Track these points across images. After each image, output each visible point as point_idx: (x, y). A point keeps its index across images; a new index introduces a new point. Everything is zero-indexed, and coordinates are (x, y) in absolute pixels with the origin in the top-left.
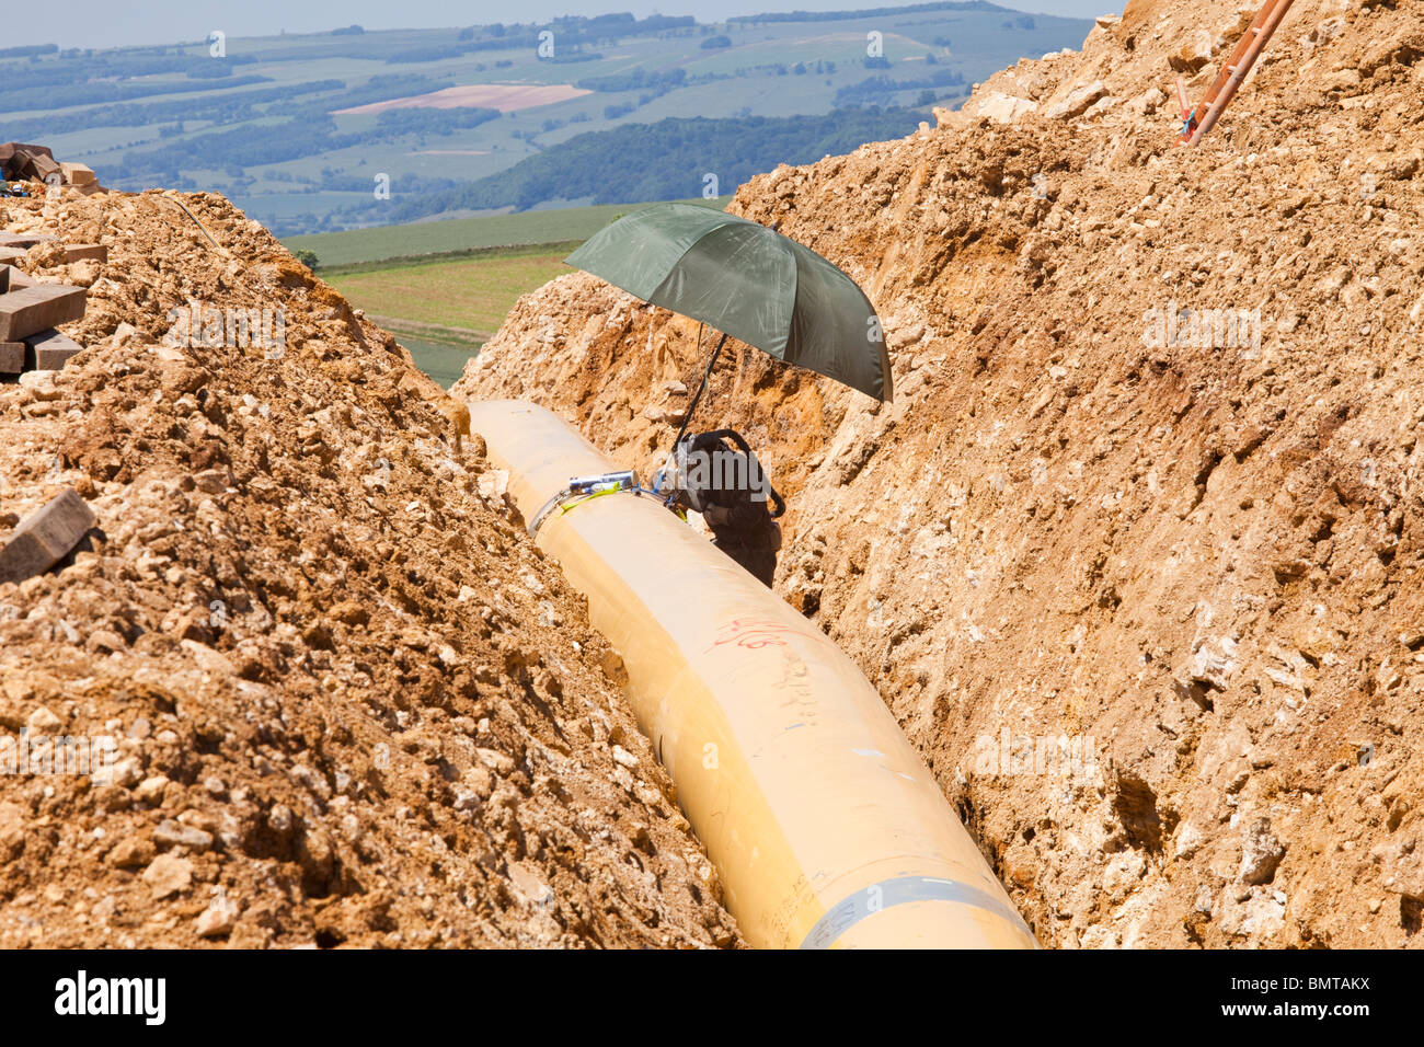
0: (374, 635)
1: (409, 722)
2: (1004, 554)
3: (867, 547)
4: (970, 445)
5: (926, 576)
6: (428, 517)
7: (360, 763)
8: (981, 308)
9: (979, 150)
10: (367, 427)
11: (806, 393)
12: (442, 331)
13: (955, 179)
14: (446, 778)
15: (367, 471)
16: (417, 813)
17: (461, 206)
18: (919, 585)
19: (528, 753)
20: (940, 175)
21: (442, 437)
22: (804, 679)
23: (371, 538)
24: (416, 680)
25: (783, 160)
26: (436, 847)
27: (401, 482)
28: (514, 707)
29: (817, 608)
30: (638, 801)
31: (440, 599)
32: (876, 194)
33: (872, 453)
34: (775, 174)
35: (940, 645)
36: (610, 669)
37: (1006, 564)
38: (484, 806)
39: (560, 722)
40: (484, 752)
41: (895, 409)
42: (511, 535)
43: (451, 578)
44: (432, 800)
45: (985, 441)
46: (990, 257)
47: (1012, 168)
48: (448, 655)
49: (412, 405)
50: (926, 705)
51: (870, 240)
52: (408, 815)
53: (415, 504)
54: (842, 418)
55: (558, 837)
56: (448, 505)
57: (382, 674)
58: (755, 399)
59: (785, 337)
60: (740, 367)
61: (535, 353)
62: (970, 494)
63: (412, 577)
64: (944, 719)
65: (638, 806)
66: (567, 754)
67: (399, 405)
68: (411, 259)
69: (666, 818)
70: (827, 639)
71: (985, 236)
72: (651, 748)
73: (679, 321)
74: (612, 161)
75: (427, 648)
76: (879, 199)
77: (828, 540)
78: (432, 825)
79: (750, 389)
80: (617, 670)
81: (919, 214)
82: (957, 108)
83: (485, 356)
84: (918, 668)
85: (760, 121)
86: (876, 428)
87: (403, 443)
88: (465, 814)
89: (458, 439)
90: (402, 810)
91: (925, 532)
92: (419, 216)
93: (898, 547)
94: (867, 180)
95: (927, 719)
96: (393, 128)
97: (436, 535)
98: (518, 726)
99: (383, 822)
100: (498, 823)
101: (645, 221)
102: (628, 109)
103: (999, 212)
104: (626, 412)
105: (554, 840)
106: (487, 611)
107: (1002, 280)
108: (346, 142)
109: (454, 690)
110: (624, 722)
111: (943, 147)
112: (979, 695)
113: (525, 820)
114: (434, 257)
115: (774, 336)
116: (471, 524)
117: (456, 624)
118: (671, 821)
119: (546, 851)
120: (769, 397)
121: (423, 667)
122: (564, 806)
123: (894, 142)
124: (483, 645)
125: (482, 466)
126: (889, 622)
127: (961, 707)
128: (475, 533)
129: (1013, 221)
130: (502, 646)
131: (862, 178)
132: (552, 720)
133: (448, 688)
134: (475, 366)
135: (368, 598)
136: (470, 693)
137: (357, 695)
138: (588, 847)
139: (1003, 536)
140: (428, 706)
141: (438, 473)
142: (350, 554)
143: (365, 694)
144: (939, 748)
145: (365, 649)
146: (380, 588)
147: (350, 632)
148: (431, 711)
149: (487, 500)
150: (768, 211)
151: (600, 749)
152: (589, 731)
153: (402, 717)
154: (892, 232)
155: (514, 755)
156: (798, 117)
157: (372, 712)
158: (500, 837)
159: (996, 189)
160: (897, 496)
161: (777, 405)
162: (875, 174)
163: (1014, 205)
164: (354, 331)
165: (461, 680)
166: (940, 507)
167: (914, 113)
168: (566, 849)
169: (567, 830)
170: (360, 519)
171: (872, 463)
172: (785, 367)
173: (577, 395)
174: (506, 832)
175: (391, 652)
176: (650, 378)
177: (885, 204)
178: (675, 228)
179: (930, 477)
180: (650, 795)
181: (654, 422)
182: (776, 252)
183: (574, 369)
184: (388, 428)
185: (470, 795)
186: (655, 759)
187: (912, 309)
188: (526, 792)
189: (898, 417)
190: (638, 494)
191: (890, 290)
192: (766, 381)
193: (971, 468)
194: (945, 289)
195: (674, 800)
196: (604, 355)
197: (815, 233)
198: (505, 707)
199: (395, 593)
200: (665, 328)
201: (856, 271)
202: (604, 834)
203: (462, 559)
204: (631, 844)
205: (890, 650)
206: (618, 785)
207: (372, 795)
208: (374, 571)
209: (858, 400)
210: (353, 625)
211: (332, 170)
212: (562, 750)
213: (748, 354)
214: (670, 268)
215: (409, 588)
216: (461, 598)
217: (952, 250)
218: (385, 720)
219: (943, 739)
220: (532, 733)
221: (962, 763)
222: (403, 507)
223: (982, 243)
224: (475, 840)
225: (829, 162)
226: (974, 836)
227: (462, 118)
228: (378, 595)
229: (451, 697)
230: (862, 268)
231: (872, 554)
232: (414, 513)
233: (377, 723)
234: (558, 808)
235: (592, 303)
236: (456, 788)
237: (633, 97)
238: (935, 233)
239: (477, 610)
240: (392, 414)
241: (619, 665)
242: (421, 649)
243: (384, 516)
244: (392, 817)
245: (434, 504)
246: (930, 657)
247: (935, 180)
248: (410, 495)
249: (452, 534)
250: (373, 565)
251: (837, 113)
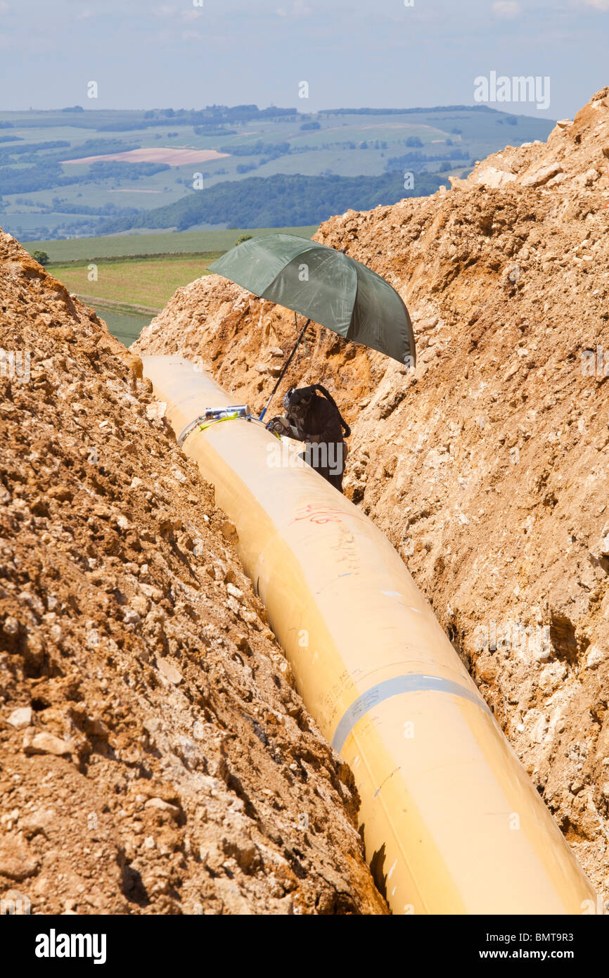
0: (76, 508)
1: (96, 566)
2: (484, 468)
3: (395, 460)
4: (464, 397)
5: (433, 480)
6: (114, 432)
7: (64, 592)
8: (475, 308)
9: (478, 206)
10: (76, 371)
11: (360, 359)
12: (126, 306)
13: (462, 224)
14: (118, 603)
15: (75, 400)
16: (99, 625)
17: (143, 226)
18: (428, 486)
19: (172, 587)
20: (452, 221)
21: (124, 379)
22: (352, 545)
23: (76, 445)
24: (102, 538)
25: (351, 206)
26: (111, 647)
27: (96, 408)
28: (164, 557)
29: (362, 498)
30: (242, 620)
31: (119, 486)
32: (410, 231)
33: (401, 400)
34: (345, 216)
35: (440, 525)
36: (227, 533)
37: (484, 475)
38: (143, 621)
39: (194, 568)
40: (144, 586)
41: (416, 371)
42: (167, 444)
43: (127, 472)
44: (109, 616)
45: (474, 395)
46: (482, 275)
47: (498, 218)
48: (123, 522)
49: (106, 358)
50: (430, 563)
51: (405, 261)
52: (94, 626)
53: (105, 423)
54: (383, 376)
55: (190, 642)
56: (127, 424)
57: (80, 534)
58: (327, 361)
59: (349, 323)
60: (318, 340)
61: (186, 325)
62: (463, 429)
63: (101, 471)
64: (441, 573)
65: (242, 623)
66: (197, 588)
67: (97, 358)
68: (109, 260)
69: (260, 631)
70: (368, 519)
71: (479, 262)
72: (252, 586)
73: (279, 309)
74: (240, 201)
75: (109, 517)
76: (412, 235)
77: (371, 454)
78: (108, 633)
79: (324, 355)
80: (232, 534)
81: (437, 245)
82: (464, 177)
83: (154, 325)
84: (426, 539)
85: (337, 179)
86: (404, 384)
87: (99, 383)
88: (130, 626)
89: (135, 381)
90: (90, 623)
91: (433, 452)
92: (114, 231)
93: (415, 461)
94: (405, 222)
95: (430, 573)
96: (100, 173)
97: (118, 443)
98: (167, 570)
99: (77, 630)
100: (151, 632)
101: (260, 244)
102: (252, 168)
103: (488, 246)
104: (244, 366)
105: (187, 644)
106: (149, 494)
107: (489, 290)
108: (70, 182)
109: (126, 545)
110: (235, 568)
111: (455, 203)
112: (464, 558)
113: (169, 630)
114: (124, 259)
115: (341, 322)
116: (141, 436)
117: (129, 502)
118: (263, 633)
119: (182, 651)
120: (336, 360)
121: (107, 530)
122: (194, 622)
123: (423, 198)
124: (146, 516)
125: (150, 399)
126: (408, 509)
127: (452, 565)
128: (143, 442)
129: (498, 252)
130: (158, 518)
131: (401, 221)
132: (189, 566)
133: (122, 544)
134: (147, 332)
135: (73, 484)
136: (137, 547)
137: (63, 547)
138: (208, 649)
139: (483, 457)
140: (109, 555)
141: (121, 403)
142: (62, 455)
143: (68, 546)
144: (437, 591)
145: (69, 517)
146: (81, 478)
147: (60, 506)
148: (111, 559)
149: (152, 421)
150: (340, 240)
151: (219, 586)
152: (211, 573)
153: (92, 562)
154: (419, 257)
155: (163, 589)
156: (362, 177)
157: (72, 558)
158: (152, 642)
159: (487, 230)
160: (416, 428)
161: (341, 366)
162: (410, 218)
163: (499, 242)
164: (70, 308)
165: (131, 539)
166: (444, 436)
167: (438, 177)
168: (195, 650)
169: (196, 638)
170: (69, 432)
171: (401, 406)
172: (347, 341)
173: (212, 354)
174: (156, 638)
175: (86, 519)
176: (260, 345)
177: (415, 238)
178: (280, 250)
179: (437, 417)
180: (250, 616)
181: (261, 373)
182: (345, 268)
183: (211, 337)
184: (89, 372)
185: (134, 614)
186: (254, 592)
187: (430, 307)
188: (170, 613)
189: (419, 377)
190: (249, 420)
191: (417, 294)
192: (334, 350)
193: (464, 412)
194: (452, 295)
195: (265, 619)
196: (231, 329)
197: (370, 255)
198: (158, 557)
199: (91, 481)
200: (270, 313)
201: (395, 281)
202: (220, 641)
203: (134, 459)
204: (236, 648)
205: (408, 528)
206: (229, 609)
207: (71, 612)
208: (77, 467)
209: (393, 364)
210: (63, 501)
211: (60, 199)
212: (194, 585)
213: (323, 333)
214: (275, 276)
215: (100, 478)
216: (133, 485)
217: (458, 270)
218: (81, 564)
219: (440, 585)
220: (176, 574)
221: (451, 602)
222: (97, 424)
223: (477, 266)
224: (136, 643)
225: (380, 210)
226: (457, 649)
227: (144, 169)
228: (79, 482)
229: (124, 549)
230: (399, 279)
231: (398, 464)
232: (105, 429)
233: (76, 566)
234: (190, 624)
235: (225, 294)
236: (125, 609)
237: (256, 159)
238: (447, 258)
239: (143, 494)
240: (92, 363)
241: (233, 531)
242: (106, 518)
243: (85, 430)
244: (83, 626)
245: (118, 423)
246: (433, 533)
247: (448, 224)
248: (102, 416)
249: (129, 443)
250: (76, 462)
251: (388, 175)
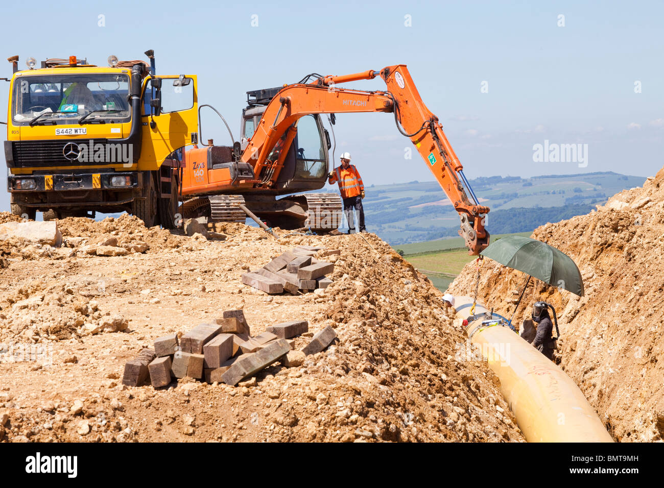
0: (421, 371)
1: (432, 398)
2: (620, 345)
3: (576, 343)
4: (609, 311)
5: (595, 352)
6: (438, 333)
7: (417, 411)
8: (612, 268)
9: (610, 218)
10: (419, 305)
11: (556, 294)
12: (442, 274)
13: (603, 227)
14: (444, 416)
15: (419, 319)
16: (435, 427)
17: (448, 235)
18: (593, 356)
19: (469, 408)
20: (598, 226)
21: (442, 308)
22: (557, 385)
23: (420, 340)
24: (434, 385)
25: (549, 221)
26: (441, 437)
27: (429, 323)
28: (465, 393)
29: (560, 362)
30: (504, 423)
31: (441, 359)
32: (578, 232)
33: (577, 313)
34: (546, 226)
35: (600, 374)
36: (495, 381)
37: (620, 349)
38: (456, 425)
39: (479, 398)
40: (455, 408)
41: (584, 299)
42: (464, 339)
43: (445, 353)
44: (439, 423)
45: (613, 310)
46: (614, 252)
47: (621, 224)
48: (444, 377)
49: (433, 298)
50: (595, 393)
51: (576, 246)
52: (432, 428)
53: (434, 329)
54: (568, 302)
55: (479, 434)
56: (444, 329)
57: (424, 383)
58: (540, 296)
59: (550, 277)
60: (535, 286)
61: (471, 281)
62: (609, 326)
63: (433, 353)
64: (601, 397)
65: (504, 425)
66: (481, 408)
67: (429, 298)
68: (433, 252)
69: (513, 428)
70: (563, 372)
71: (613, 245)
72: (508, 406)
73: (516, 271)
74: (495, 221)
75: (437, 375)
76: (579, 233)
77: (564, 341)
78: (440, 431)
79: (539, 293)
80: (497, 381)
81: (592, 238)
82: (603, 205)
83: (455, 282)
84: (593, 381)
85: (541, 209)
86: (579, 305)
87: (430, 310)
88: (450, 427)
89: (447, 309)
90: (430, 426)
91: (595, 338)
92: (435, 239)
93: (586, 343)
94: (575, 228)
95: (596, 398)
96: (427, 211)
97: (440, 339)
98: (466, 399)
99: (424, 429)
100: (460, 430)
101: (505, 241)
102: (500, 205)
103: (617, 238)
104: (499, 300)
105: (478, 435)
106: (456, 363)
107: (618, 259)
108: (413, 216)
109: (446, 388)
110: (499, 398)
111: (599, 217)
112: (612, 390)
113: (469, 429)
114: (440, 251)
115: (546, 276)
116: (451, 335)
117: (446, 367)
118: (515, 429)
119: (475, 439)
120: (545, 295)
121: (436, 381)
122: (481, 425)
123: (583, 216)
124: (455, 374)
125: (454, 317)
126: (583, 367)
127: (607, 394)
128: (452, 338)
129: (622, 240)
130: (461, 374)
131: (573, 227)
132: (477, 398)
133: (444, 387)
134: (452, 285)
135: (419, 359)
136: (451, 389)
137: (416, 389)
138: (488, 438)
139: (619, 340)
140: (438, 393)
141: (441, 320)
142: (413, 345)
143: (418, 389)
144: (600, 407)
145: (418, 375)
146: (423, 356)
147: (414, 370)
148: (439, 395)
149: (456, 327)
150: (544, 237)
151: (492, 407)
152: (488, 401)
153: (430, 396)
154: (583, 244)
155: (465, 409)
156: (553, 207)
157: (420, 395)
158: (461, 434)
159: (616, 231)
160: (585, 327)
161: (547, 298)
162: (578, 226)
163: (622, 235)
164: (415, 275)
165: (448, 385)
166: (599, 330)
167: (590, 206)
168: (481, 438)
169: (482, 432)
170: (416, 334)
171: (578, 316)
172: (549, 286)
173: (484, 295)
174: (463, 433)
175: (426, 376)
176: (507, 289)
177: (581, 235)
178: (514, 243)
179: (596, 321)
180: (508, 421)
181: (508, 303)
182: (547, 250)
183: (483, 287)
184: (425, 305)
185: (451, 421)
186: (509, 409)
187: (590, 268)
188: (469, 420)
189: (586, 302)
190: (503, 326)
191: (583, 262)
192: (544, 290)
193: (609, 318)
194: (600, 262)
195: (515, 423)
196: (492, 282)
197: (559, 244)
198: (462, 393)
199: (428, 357)
200: (511, 274)
201: (572, 256)
202: (494, 433)
203: (448, 346)
204: (502, 437)
205: (584, 376)
206: (498, 418)
207: (421, 421)
208: (421, 351)
209: (573, 296)
210: (415, 368)
211: (409, 224)
212: (480, 407)
213: (538, 282)
214: (513, 256)
215: (432, 356)
216: (448, 359)
217: (602, 249)
218: (425, 397)
219: (601, 404)
220: (471, 401)
221: (607, 412)
222: (430, 330)
223: (612, 247)
224: (453, 435)
225: (563, 222)
226: (611, 435)
227: (448, 208)
228: (422, 358)
229: (445, 390)
230: (574, 255)
231: (578, 345)
232: (433, 332)
233: (422, 398)
234: (479, 425)
235: (489, 266)
236: (447, 419)
237: (501, 201)
238: (597, 244)
239: (453, 363)
240: (426, 301)
241: (498, 380)
242: (436, 375)
243: (424, 333)
244: (427, 428)
245: (440, 329)
246: (597, 378)
247: (597, 228)
248: (432, 326)
249: (445, 339)
250: (420, 349)
251: (566, 206)
